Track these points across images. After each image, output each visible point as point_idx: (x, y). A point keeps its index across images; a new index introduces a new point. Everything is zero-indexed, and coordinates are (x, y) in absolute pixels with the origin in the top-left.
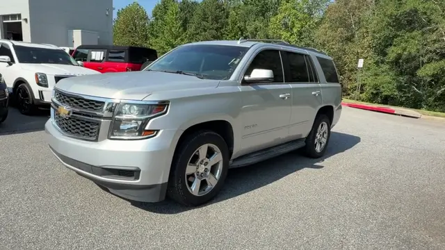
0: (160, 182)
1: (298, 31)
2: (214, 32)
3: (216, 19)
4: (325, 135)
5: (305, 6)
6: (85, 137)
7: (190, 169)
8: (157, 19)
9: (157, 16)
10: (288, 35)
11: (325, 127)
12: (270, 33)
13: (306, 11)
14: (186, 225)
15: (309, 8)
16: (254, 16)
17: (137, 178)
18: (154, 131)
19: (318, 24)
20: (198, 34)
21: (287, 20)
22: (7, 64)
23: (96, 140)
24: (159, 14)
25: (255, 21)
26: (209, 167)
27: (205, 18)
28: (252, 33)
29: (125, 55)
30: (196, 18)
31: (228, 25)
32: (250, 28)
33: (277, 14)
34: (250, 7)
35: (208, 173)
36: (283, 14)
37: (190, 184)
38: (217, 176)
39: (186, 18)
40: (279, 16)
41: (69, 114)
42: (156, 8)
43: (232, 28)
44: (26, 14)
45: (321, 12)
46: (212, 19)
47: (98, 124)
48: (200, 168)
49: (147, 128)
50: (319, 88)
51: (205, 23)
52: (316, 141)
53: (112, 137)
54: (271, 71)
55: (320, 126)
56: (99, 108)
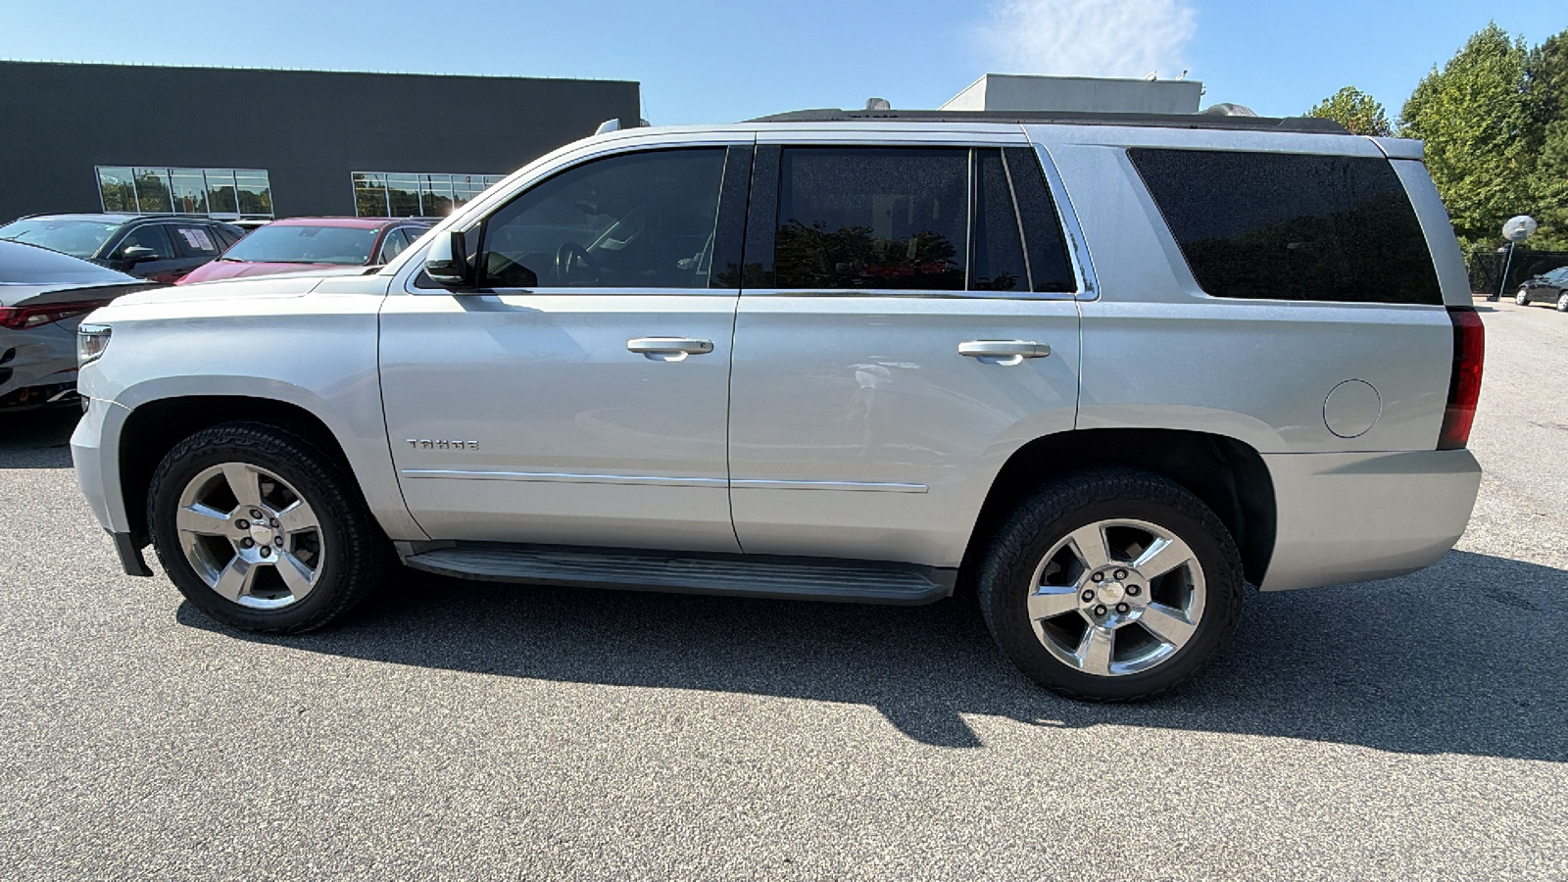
42: (1423, 89)
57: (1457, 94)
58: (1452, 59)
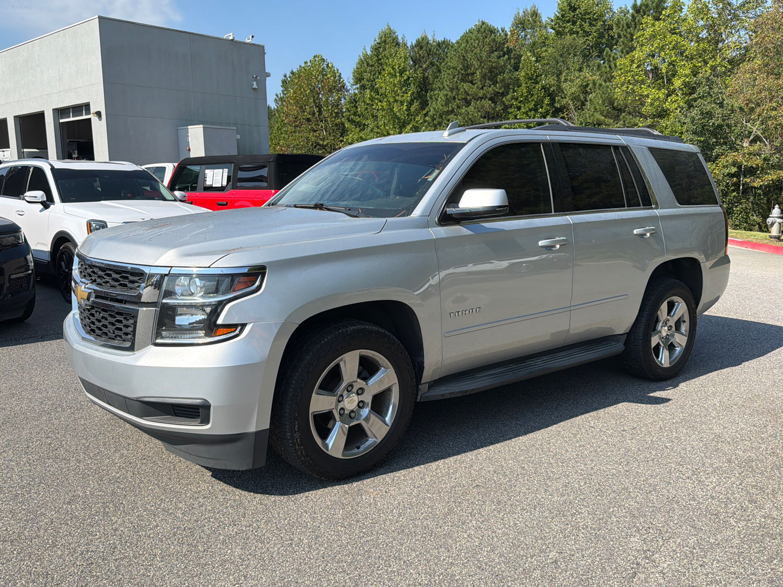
0: (252, 429)
1: (686, 84)
2: (487, 103)
3: (492, 75)
4: (684, 328)
5: (701, 23)
6: (115, 343)
7: (320, 403)
8: (363, 87)
9: (364, 82)
10: (662, 94)
11: (681, 308)
12: (618, 94)
13: (704, 34)
14: (306, 517)
15: (711, 27)
16: (579, 59)
17: (206, 421)
18: (235, 326)
19: (734, 63)
20: (452, 111)
21: (656, 60)
22: (41, 207)
23: (131, 348)
24: (367, 76)
25: (580, 70)
26: (368, 398)
27: (467, 76)
28: (575, 98)
29: (269, 172)
30: (446, 78)
31: (519, 86)
32: (570, 88)
33: (632, 49)
34: (568, 38)
35: (366, 411)
36: (647, 49)
37: (324, 433)
38: (387, 419)
39: (425, 79)
40: (637, 54)
41: (88, 299)
42: (361, 62)
43: (529, 91)
44: (98, 104)
45: (742, 32)
46: (484, 77)
47: (134, 316)
48: (346, 400)
49: (220, 321)
50: (654, 219)
51: (466, 86)
52: (655, 340)
53: (159, 341)
54: (503, 190)
55: (664, 306)
56: (137, 284)
57: (392, 71)
58: (373, 44)
